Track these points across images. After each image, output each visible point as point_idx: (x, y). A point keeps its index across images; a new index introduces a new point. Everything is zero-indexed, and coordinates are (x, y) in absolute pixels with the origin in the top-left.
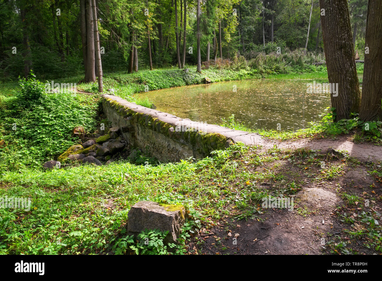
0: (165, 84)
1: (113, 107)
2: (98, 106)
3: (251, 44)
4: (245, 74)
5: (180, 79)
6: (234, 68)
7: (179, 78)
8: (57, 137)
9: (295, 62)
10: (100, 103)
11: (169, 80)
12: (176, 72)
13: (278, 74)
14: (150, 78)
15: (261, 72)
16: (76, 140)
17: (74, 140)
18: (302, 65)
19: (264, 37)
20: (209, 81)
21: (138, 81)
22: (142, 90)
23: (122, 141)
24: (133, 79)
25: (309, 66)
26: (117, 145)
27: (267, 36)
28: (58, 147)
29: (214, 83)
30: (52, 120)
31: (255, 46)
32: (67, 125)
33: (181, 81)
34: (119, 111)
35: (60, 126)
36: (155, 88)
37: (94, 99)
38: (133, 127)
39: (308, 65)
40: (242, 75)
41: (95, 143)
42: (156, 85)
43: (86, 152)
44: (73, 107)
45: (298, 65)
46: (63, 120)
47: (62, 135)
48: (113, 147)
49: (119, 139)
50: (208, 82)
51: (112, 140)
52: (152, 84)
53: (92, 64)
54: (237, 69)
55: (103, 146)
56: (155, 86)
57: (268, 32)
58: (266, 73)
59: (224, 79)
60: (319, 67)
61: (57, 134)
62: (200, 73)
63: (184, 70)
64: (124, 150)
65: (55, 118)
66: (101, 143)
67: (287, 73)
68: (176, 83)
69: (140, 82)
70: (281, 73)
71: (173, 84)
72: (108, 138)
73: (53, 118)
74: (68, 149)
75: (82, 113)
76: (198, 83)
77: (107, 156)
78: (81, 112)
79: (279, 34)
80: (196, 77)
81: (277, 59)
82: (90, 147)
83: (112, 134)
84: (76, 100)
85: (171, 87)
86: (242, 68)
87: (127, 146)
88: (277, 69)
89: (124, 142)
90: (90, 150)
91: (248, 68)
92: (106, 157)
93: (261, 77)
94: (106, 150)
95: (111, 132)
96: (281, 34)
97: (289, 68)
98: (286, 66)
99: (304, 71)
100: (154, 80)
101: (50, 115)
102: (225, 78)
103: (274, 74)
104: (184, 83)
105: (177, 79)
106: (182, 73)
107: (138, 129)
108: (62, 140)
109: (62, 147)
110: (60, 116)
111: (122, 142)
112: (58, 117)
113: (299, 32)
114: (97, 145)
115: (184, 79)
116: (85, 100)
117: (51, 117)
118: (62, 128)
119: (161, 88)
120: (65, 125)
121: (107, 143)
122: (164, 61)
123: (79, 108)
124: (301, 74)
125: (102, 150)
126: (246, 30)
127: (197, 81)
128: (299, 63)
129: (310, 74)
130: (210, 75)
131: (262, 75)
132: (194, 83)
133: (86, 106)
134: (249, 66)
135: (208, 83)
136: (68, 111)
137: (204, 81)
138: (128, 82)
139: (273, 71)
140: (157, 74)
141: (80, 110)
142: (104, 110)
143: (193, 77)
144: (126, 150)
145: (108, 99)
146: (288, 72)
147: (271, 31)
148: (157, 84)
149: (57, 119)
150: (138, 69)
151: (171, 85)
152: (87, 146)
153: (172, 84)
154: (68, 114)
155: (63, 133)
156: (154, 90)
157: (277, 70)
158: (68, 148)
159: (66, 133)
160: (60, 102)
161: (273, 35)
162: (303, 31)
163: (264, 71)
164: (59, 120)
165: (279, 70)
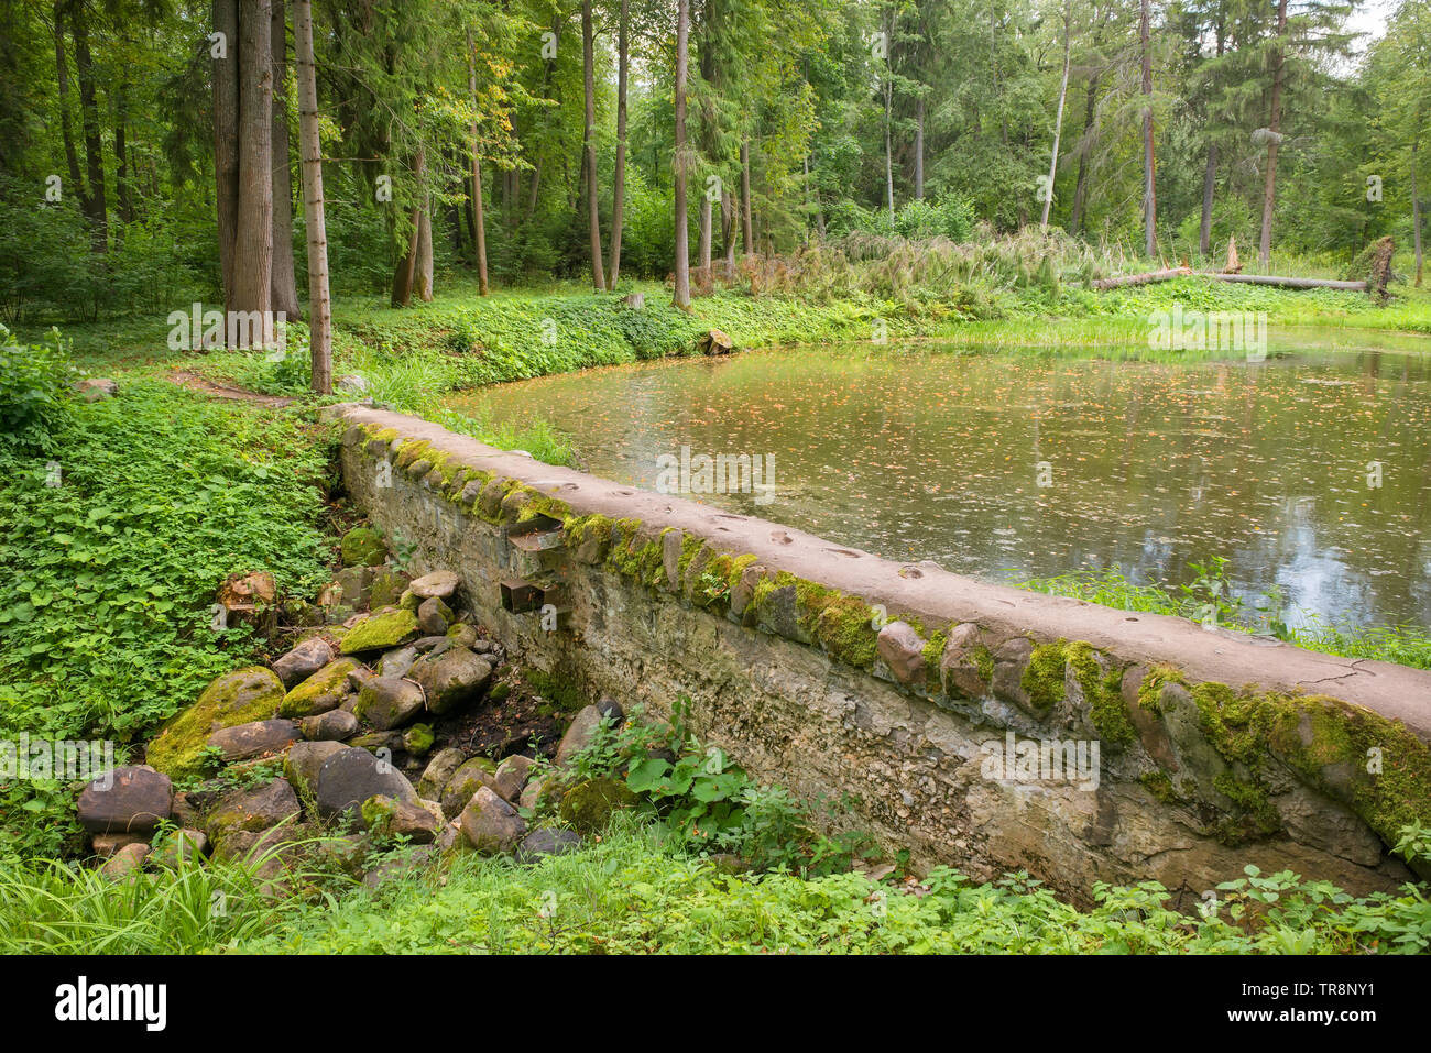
0: (556, 357)
1: (418, 476)
2: (325, 462)
3: (850, 205)
4: (855, 320)
5: (613, 333)
6: (808, 296)
7: (609, 332)
8: (135, 629)
9: (1029, 274)
10: (331, 449)
11: (573, 337)
12: (594, 306)
13: (970, 320)
14: (494, 330)
15: (911, 313)
16: (239, 642)
17: (232, 644)
18: (1054, 290)
19: (890, 181)
20: (726, 345)
21: (451, 343)
22: (468, 379)
23: (479, 644)
24: (429, 334)
25: (1075, 292)
26: (463, 670)
27: (902, 180)
28: (149, 685)
29: (742, 353)
30: (105, 539)
31: (862, 213)
32: (187, 567)
33: (619, 342)
34: (461, 495)
35: (146, 569)
36: (519, 370)
37: (301, 428)
38: (561, 585)
39: (1072, 289)
40: (844, 321)
41: (338, 655)
42: (522, 359)
43: (299, 710)
44: (208, 468)
45: (1036, 290)
46: (161, 540)
47: (162, 618)
48: (446, 683)
49: (464, 632)
50: (721, 347)
51: (429, 640)
52: (506, 355)
53: (262, 265)
54: (822, 299)
55: (385, 676)
56: (520, 364)
57: (905, 161)
58: (928, 315)
59: (776, 335)
60: (1110, 296)
61: (136, 616)
62: (687, 310)
63: (625, 300)
64: (493, 693)
65: (120, 525)
66: (370, 656)
67: (1000, 316)
68: (600, 352)
69: (459, 344)
70: (980, 316)
71: (589, 354)
72: (409, 630)
73: (108, 529)
74: (204, 698)
75: (253, 500)
76: (681, 354)
77: (414, 730)
78: (250, 493)
79: (948, 173)
80: (673, 326)
81: (966, 263)
82: (312, 678)
83: (427, 609)
84: (213, 432)
85: (580, 366)
86: (836, 295)
87: (508, 671)
88: (967, 301)
89: (489, 651)
90: (320, 700)
91: (863, 297)
92: (408, 736)
93: (909, 329)
94: (411, 696)
95: (419, 600)
96: (954, 173)
97: (1007, 300)
98: (998, 291)
99: (1060, 309)
100: (513, 336)
101: (95, 514)
102: (782, 334)
103: (958, 321)
104: (630, 353)
105: (603, 334)
106: (617, 311)
107: (603, 598)
108: (163, 642)
109: (172, 682)
110: (143, 515)
111: (478, 652)
112: (136, 520)
113: (1022, 168)
114: (356, 671)
115: (628, 337)
116: (260, 432)
117: (101, 522)
118: (161, 581)
119: (544, 373)
120: (175, 564)
121: (405, 655)
122: (530, 263)
123: (235, 474)
124: (1051, 321)
125: (384, 699)
126: (833, 151)
127: (678, 344)
128: (1042, 281)
129: (1084, 321)
130: (723, 323)
131: (913, 323)
132: (666, 349)
133: (269, 466)
134: (863, 287)
135: (724, 351)
136: (183, 490)
137: (708, 346)
138: (407, 344)
139: (951, 308)
140: (522, 315)
141: (245, 486)
142: (348, 479)
143: (663, 326)
144: (506, 693)
145: (375, 429)
146: (1004, 312)
147: (914, 160)
148: (526, 356)
149: (129, 530)
150: (435, 292)
151: (580, 358)
152: (297, 677)
153: (585, 355)
154: (187, 508)
155: (168, 606)
156: (518, 379)
157: (966, 307)
158: (203, 689)
159: (184, 605)
160: (139, 443)
161: (920, 177)
162: (1031, 163)
163: (919, 307)
164: (144, 539)
165: (973, 307)
